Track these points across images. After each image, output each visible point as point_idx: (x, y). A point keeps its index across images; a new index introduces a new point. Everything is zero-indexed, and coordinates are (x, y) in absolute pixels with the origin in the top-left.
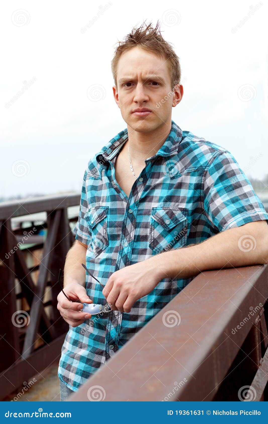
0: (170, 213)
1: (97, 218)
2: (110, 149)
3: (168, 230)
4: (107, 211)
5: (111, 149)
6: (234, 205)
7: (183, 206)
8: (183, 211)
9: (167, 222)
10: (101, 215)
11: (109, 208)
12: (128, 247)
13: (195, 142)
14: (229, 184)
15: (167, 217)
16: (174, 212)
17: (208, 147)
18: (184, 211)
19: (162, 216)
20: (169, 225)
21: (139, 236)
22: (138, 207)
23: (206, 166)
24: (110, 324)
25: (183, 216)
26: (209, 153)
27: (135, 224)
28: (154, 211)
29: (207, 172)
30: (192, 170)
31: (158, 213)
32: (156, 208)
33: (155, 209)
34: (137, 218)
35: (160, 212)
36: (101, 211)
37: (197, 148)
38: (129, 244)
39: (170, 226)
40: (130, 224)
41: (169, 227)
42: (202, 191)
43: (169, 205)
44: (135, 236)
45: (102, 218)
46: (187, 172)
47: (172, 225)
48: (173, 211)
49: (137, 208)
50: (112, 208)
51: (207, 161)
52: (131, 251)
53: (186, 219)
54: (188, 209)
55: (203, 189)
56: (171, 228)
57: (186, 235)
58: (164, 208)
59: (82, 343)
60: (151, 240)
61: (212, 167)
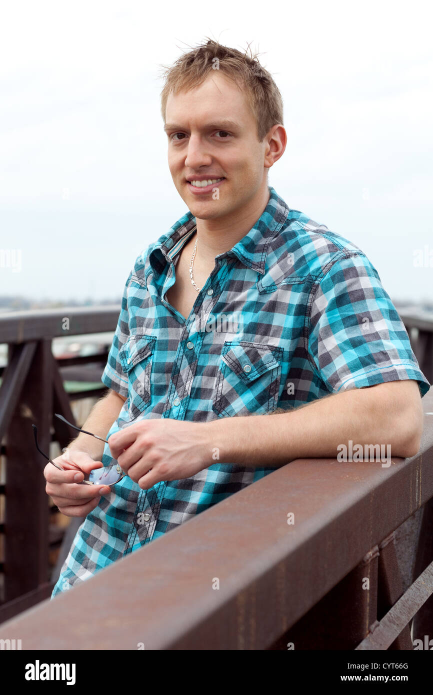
0: (252, 353)
1: (137, 355)
2: (171, 239)
3: (246, 382)
4: (152, 344)
5: (173, 239)
6: (355, 351)
7: (276, 342)
8: (274, 352)
9: (247, 368)
10: (143, 350)
11: (157, 339)
12: (179, 407)
13: (308, 231)
14: (351, 313)
15: (247, 359)
16: (260, 352)
17: (326, 241)
18: (277, 351)
19: (239, 358)
20: (249, 373)
21: (199, 389)
22: (203, 339)
23: (318, 277)
24: (134, 535)
25: (274, 360)
26: (327, 252)
27: (195, 369)
28: (227, 348)
29: (317, 286)
30: (295, 282)
31: (232, 352)
32: (231, 342)
33: (228, 344)
34: (200, 358)
35: (235, 349)
36: (143, 343)
37: (309, 242)
38: (182, 402)
39: (251, 376)
40: (188, 367)
41: (249, 377)
42: (307, 318)
43: (251, 339)
44: (193, 389)
45: (144, 356)
46: (286, 284)
47: (254, 375)
48: (257, 349)
49: (201, 341)
50: (161, 339)
51: (321, 267)
52: (184, 413)
53: (277, 365)
54: (283, 349)
55: (310, 315)
56: (252, 380)
57: (276, 395)
58: (244, 344)
59: (89, 559)
60: (217, 397)
61: (328, 280)
